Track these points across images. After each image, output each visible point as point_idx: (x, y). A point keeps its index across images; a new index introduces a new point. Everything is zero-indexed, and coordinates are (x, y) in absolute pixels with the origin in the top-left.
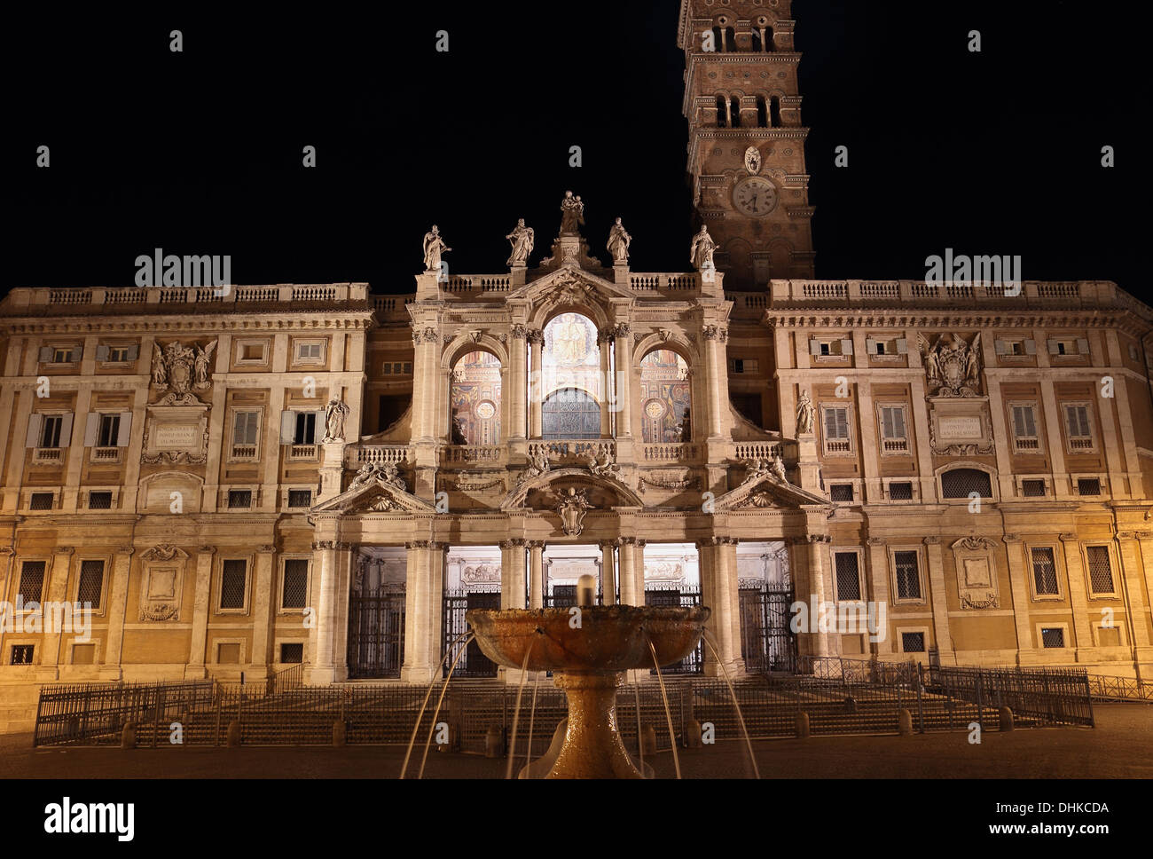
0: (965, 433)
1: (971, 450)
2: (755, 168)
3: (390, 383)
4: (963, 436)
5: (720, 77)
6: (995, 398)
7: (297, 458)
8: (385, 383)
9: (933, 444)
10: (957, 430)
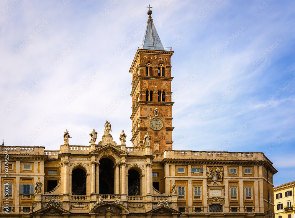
0: (217, 194)
1: (218, 199)
2: (157, 115)
3: (50, 177)
4: (216, 195)
5: (147, 84)
6: (226, 184)
7: (25, 198)
8: (49, 177)
9: (208, 197)
10: (215, 194)
